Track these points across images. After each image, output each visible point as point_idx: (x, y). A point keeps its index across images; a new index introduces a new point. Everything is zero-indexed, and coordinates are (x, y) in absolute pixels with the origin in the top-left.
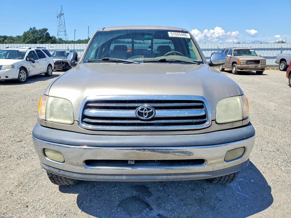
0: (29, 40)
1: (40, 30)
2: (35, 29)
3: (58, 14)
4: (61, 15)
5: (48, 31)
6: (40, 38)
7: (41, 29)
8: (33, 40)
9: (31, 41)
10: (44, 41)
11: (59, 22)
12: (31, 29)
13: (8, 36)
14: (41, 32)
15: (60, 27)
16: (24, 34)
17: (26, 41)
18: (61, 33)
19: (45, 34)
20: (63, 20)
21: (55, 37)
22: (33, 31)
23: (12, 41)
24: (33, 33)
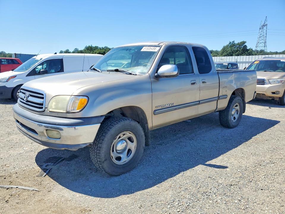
0: (226, 54)
1: (238, 44)
2: (233, 43)
3: (261, 25)
4: (264, 25)
5: (246, 44)
6: (237, 51)
7: (240, 42)
8: (230, 53)
9: (228, 54)
10: (240, 54)
11: (260, 33)
12: (230, 43)
13: (214, 50)
14: (239, 45)
15: (260, 39)
16: (223, 48)
17: (224, 54)
18: (261, 45)
19: (242, 47)
20: (265, 31)
21: (252, 49)
22: (232, 45)
23: (216, 54)
24: (231, 46)
